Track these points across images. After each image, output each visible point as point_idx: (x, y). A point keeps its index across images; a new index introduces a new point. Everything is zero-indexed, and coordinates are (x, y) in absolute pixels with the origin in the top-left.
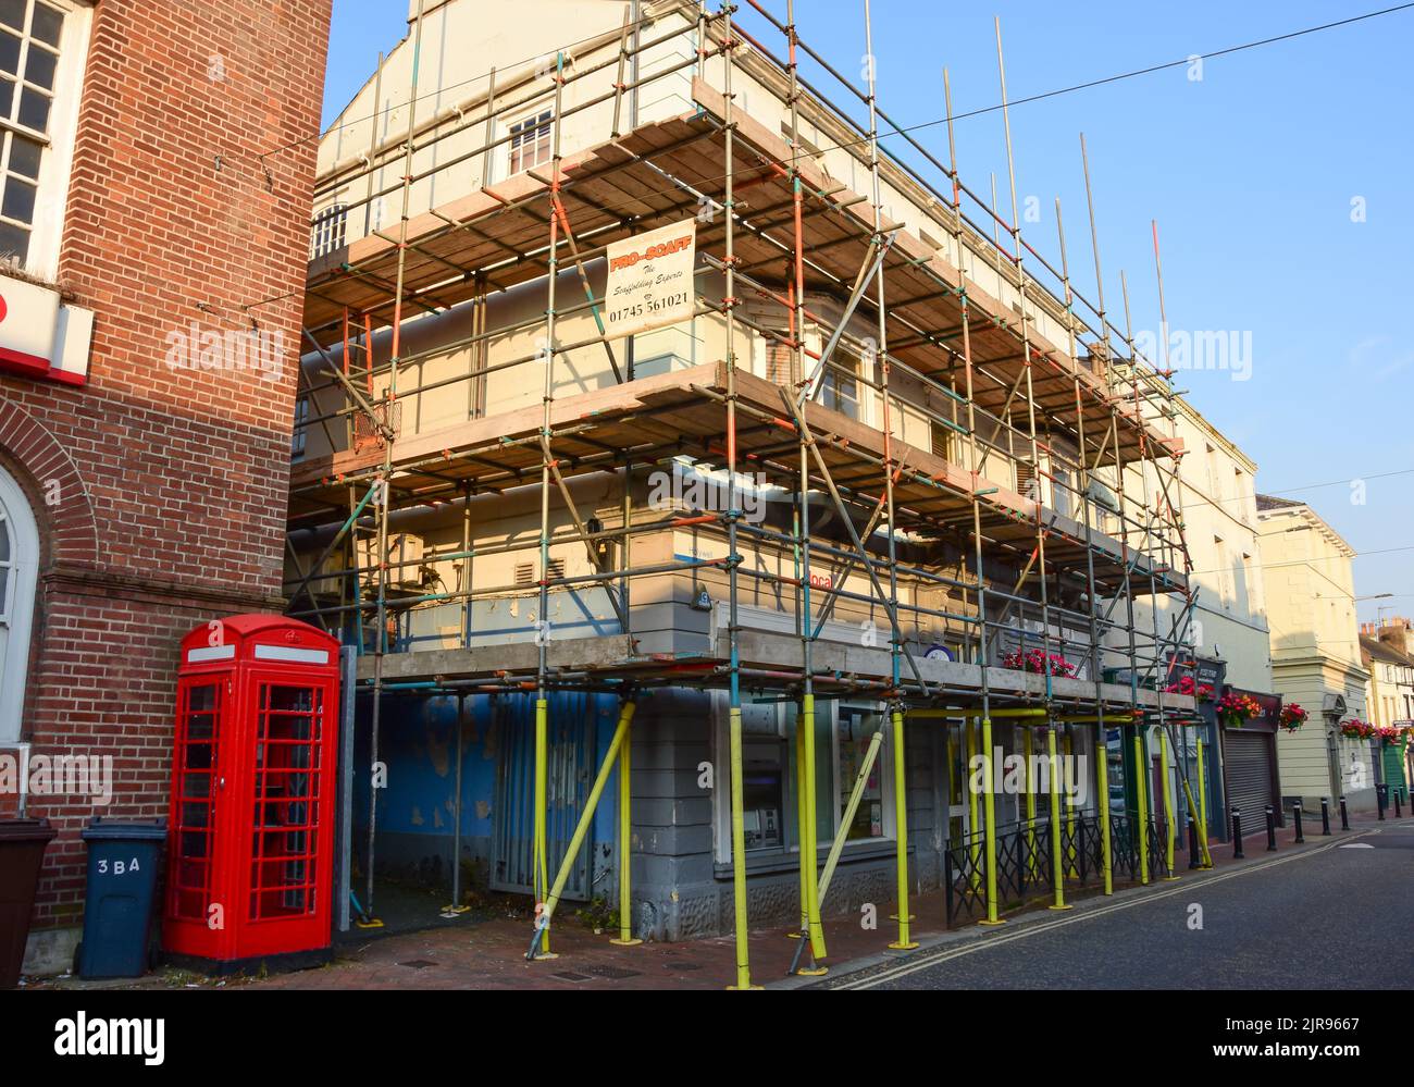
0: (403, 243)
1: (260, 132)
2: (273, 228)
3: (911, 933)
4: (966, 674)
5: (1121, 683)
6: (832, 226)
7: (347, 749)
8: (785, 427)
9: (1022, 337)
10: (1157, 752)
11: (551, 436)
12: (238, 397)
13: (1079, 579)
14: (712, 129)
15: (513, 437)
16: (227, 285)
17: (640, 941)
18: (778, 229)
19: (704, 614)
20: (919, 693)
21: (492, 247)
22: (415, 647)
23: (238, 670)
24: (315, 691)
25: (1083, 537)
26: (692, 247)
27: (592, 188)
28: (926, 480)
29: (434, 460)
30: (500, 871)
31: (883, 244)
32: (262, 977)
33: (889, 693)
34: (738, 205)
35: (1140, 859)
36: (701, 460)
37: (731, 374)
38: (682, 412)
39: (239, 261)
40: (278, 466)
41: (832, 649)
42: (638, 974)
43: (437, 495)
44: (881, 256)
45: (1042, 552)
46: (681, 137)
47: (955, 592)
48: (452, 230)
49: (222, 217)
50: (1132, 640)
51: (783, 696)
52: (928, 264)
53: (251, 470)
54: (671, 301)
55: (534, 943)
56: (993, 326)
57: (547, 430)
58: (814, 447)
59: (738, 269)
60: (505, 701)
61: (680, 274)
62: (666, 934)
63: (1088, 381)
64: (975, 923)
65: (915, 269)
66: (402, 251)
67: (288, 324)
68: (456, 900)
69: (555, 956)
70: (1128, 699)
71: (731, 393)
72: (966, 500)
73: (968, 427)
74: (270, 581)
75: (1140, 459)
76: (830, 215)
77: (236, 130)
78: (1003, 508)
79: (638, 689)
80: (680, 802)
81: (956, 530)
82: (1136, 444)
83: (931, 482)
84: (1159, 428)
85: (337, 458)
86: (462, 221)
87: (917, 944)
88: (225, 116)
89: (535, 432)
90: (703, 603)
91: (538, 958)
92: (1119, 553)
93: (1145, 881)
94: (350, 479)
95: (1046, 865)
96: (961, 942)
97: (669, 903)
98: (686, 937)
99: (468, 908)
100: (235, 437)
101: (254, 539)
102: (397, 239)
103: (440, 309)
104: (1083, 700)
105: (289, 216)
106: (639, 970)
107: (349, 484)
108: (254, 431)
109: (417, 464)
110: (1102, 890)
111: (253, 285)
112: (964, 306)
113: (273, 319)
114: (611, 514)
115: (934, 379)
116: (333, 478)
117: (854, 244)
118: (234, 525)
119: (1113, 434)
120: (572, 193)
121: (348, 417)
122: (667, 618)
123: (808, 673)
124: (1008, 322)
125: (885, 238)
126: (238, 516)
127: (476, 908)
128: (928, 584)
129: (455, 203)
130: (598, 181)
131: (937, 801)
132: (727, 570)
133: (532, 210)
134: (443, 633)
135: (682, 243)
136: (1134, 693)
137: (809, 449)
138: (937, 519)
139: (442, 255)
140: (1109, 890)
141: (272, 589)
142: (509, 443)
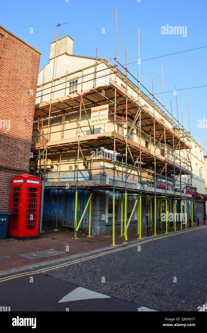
0: (51, 104)
1: (27, 83)
2: (29, 102)
3: (141, 236)
4: (152, 189)
5: (178, 192)
6: (132, 105)
7: (42, 200)
8: (123, 143)
9: (164, 126)
10: (184, 205)
11: (80, 143)
12: (22, 133)
13: (171, 172)
14: (112, 88)
15: (72, 143)
16: (21, 112)
17: (92, 236)
18: (122, 106)
19: (105, 177)
20: (144, 193)
21: (67, 106)
22: (48, 180)
23: (24, 184)
24: (37, 189)
25: (173, 164)
26: (108, 110)
27: (88, 97)
28: (146, 153)
29: (56, 146)
30: (64, 223)
31: (141, 109)
32: (27, 240)
33: (139, 193)
34: (117, 103)
35: (181, 225)
36: (106, 148)
37: (115, 134)
38: (105, 140)
39: (23, 108)
40: (29, 146)
41: (130, 184)
42: (94, 242)
43: (54, 152)
44: (140, 111)
45: (166, 167)
46: (106, 89)
47: (149, 174)
48: (61, 102)
49: (20, 99)
50: (181, 183)
51: (118, 192)
52: (148, 113)
53: (24, 147)
54: (103, 119)
55: (74, 236)
56: (159, 124)
57: (79, 142)
58: (128, 147)
59: (117, 114)
60: (66, 191)
61: (105, 115)
62: (97, 235)
63: (175, 134)
64: (152, 235)
65: (146, 114)
66: (50, 106)
67: (31, 120)
68: (56, 228)
69: (78, 238)
70: (180, 195)
71: (115, 137)
72: (153, 157)
73: (154, 143)
74: (27, 168)
75: (184, 149)
76: (131, 103)
77: (23, 83)
78: (159, 158)
79: (93, 190)
80: (100, 211)
81: (150, 162)
82: (183, 146)
83: (147, 154)
84: (187, 143)
85: (36, 144)
86: (62, 101)
87: (142, 239)
88: (21, 80)
89: (77, 142)
90: (105, 175)
91: (75, 239)
92: (179, 167)
93: (182, 229)
94: (39, 148)
95: (164, 225)
96: (150, 239)
97: (97, 230)
98: (101, 236)
99: (59, 229)
100: (22, 141)
101: (25, 160)
102: (50, 104)
103: (55, 116)
104: (172, 195)
105: (32, 99)
106: (94, 241)
107: (39, 149)
108: (25, 140)
109: (53, 146)
110: (174, 230)
111: (25, 112)
112: (154, 120)
113: (28, 119)
114: (88, 157)
115: (146, 133)
116: (36, 148)
117: (135, 109)
118: (21, 157)
119: (179, 144)
120: (84, 97)
121: (39, 137)
122: (99, 177)
123: (126, 189)
124: (162, 123)
125: (141, 108)
126: (22, 156)
127: (60, 229)
128: (144, 172)
129: (61, 97)
130: (90, 96)
131: (144, 212)
132: (113, 170)
133: (77, 100)
134: (54, 178)
135: (106, 109)
136: (181, 194)
137: (127, 147)
138: (147, 160)
139: (57, 107)
140: (175, 231)
141: (27, 169)
142: (71, 144)
